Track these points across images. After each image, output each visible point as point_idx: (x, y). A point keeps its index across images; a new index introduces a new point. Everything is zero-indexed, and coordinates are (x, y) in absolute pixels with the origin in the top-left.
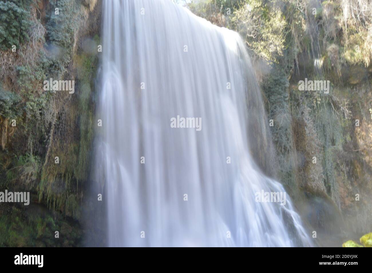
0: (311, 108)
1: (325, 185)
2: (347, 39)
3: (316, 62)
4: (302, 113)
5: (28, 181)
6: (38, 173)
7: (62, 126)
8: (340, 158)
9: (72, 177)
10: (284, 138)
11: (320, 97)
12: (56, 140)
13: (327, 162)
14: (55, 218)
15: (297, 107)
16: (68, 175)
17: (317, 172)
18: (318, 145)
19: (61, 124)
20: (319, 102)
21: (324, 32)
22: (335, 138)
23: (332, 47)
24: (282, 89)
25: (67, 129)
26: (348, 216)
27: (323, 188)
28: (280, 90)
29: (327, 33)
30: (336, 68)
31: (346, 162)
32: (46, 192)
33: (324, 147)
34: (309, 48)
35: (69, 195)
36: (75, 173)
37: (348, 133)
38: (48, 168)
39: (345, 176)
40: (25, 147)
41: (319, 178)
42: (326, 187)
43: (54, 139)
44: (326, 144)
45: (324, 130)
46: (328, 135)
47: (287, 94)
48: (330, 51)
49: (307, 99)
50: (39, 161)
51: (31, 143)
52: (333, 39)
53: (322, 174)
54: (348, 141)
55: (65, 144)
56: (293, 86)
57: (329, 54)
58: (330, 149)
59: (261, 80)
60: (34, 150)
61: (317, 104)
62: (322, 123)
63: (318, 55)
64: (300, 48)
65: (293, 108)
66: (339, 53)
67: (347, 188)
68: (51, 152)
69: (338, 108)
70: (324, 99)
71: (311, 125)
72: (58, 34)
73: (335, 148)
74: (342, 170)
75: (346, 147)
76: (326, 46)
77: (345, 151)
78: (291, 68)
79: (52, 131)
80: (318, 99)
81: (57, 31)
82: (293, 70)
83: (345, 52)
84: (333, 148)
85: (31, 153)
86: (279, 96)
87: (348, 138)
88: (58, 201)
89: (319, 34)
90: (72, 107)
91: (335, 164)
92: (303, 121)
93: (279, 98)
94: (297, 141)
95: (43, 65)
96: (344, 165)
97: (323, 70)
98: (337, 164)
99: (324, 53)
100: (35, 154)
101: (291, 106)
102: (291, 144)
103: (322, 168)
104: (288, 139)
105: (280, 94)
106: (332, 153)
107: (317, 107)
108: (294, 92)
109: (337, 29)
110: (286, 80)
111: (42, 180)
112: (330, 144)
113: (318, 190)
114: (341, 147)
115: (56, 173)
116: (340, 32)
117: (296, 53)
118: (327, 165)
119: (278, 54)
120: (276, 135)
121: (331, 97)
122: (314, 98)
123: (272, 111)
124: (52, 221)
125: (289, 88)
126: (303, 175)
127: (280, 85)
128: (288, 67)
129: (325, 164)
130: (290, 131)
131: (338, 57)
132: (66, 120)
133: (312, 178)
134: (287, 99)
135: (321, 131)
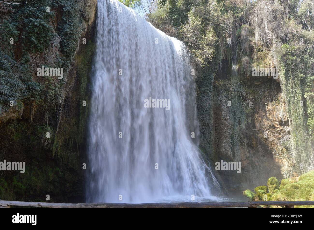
0: (227, 98)
1: (232, 151)
2: (256, 55)
3: (234, 67)
4: (221, 101)
5: (46, 143)
6: (52, 138)
7: (67, 106)
8: (243, 134)
9: (74, 141)
10: (208, 118)
11: (234, 91)
12: (63, 115)
13: (235, 136)
14: (61, 168)
15: (218, 96)
16: (72, 140)
17: (227, 142)
18: (229, 124)
19: (67, 105)
20: (233, 95)
21: (241, 47)
22: (241, 120)
23: (245, 59)
24: (209, 83)
25: (71, 109)
26: (245, 172)
27: (230, 153)
28: (208, 84)
29: (243, 48)
30: (247, 73)
31: (247, 137)
32: (57, 151)
33: (233, 126)
34: (230, 57)
35: (71, 153)
36: (76, 139)
37: (250, 117)
38: (59, 135)
39: (245, 146)
40: (43, 119)
41: (228, 146)
42: (232, 153)
43: (62, 115)
44: (235, 124)
45: (234, 114)
46: (236, 118)
47: (212, 87)
48: (244, 61)
49: (225, 91)
50: (53, 130)
51: (47, 117)
52: (246, 53)
53: (230, 144)
54: (249, 123)
55: (69, 119)
56: (216, 82)
57: (243, 63)
58: (237, 127)
59: (196, 77)
60: (49, 122)
61: (231, 95)
62: (233, 109)
63: (236, 62)
64: (223, 55)
65: (215, 96)
66: (250, 63)
67: (246, 154)
68: (60, 124)
69: (245, 100)
70: (236, 93)
71: (226, 110)
72: (68, 42)
73: (240, 127)
74: (243, 142)
75: (248, 126)
76: (242, 57)
77: (247, 129)
78: (216, 69)
79: (61, 109)
80: (232, 92)
81: (68, 40)
82: (217, 71)
83: (254, 63)
84: (239, 126)
85: (47, 124)
86: (206, 88)
87: (250, 121)
88: (64, 157)
89: (237, 48)
90: (74, 93)
91: (239, 138)
92: (221, 106)
93: (206, 90)
94: (216, 120)
95: (59, 64)
96: (246, 139)
97: (238, 73)
98: (241, 138)
99: (240, 62)
100: (50, 125)
101: (214, 95)
102: (212, 123)
103: (231, 140)
104: (210, 119)
105: (207, 87)
106: (238, 130)
107: (231, 98)
108: (216, 86)
109: (250, 47)
110: (212, 77)
111: (55, 143)
112: (238, 124)
113: (227, 154)
114: (244, 126)
115: (63, 138)
116: (252, 49)
117: (220, 59)
118: (234, 138)
119: (209, 60)
120: (202, 115)
121: (241, 92)
122: (230, 92)
123: (201, 99)
124: (59, 170)
125: (214, 82)
126: (218, 144)
127: (208, 81)
128: (214, 68)
129: (233, 137)
130: (212, 113)
131: (249, 66)
132: (70, 102)
133: (223, 146)
134: (212, 90)
135: (232, 114)
